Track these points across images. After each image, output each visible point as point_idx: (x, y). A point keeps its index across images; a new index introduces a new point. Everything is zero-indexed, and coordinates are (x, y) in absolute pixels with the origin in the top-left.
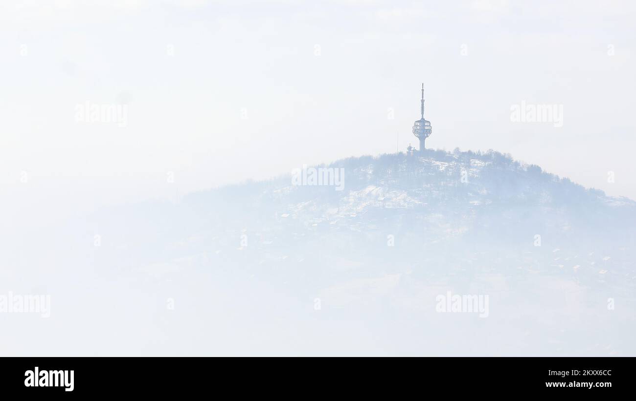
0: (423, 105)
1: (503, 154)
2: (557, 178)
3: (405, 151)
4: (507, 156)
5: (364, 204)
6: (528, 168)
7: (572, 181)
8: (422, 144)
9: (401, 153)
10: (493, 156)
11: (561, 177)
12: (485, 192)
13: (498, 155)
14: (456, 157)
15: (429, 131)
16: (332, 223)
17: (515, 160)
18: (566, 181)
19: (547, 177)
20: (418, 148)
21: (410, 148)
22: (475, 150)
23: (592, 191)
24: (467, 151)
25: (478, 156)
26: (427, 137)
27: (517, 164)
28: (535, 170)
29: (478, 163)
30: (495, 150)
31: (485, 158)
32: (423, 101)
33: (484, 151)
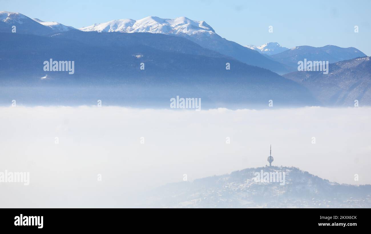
0: (271, 152)
1: (296, 168)
2: (314, 176)
3: (265, 166)
4: (298, 168)
5: (252, 183)
6: (304, 172)
7: (318, 177)
8: (270, 164)
9: (264, 167)
10: (293, 168)
11: (315, 176)
12: (290, 180)
13: (295, 168)
14: (281, 168)
15: (273, 160)
16: (241, 189)
17: (300, 170)
18: (317, 177)
19: (311, 175)
20: (269, 166)
21: (266, 166)
22: (287, 167)
23: (325, 180)
24: (285, 166)
25: (288, 168)
26: (272, 162)
27: (301, 171)
28: (306, 173)
29: (288, 170)
30: (294, 166)
31: (290, 169)
32: (271, 150)
33: (290, 167)
